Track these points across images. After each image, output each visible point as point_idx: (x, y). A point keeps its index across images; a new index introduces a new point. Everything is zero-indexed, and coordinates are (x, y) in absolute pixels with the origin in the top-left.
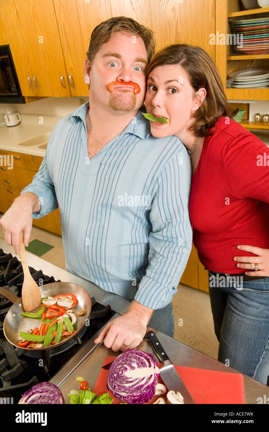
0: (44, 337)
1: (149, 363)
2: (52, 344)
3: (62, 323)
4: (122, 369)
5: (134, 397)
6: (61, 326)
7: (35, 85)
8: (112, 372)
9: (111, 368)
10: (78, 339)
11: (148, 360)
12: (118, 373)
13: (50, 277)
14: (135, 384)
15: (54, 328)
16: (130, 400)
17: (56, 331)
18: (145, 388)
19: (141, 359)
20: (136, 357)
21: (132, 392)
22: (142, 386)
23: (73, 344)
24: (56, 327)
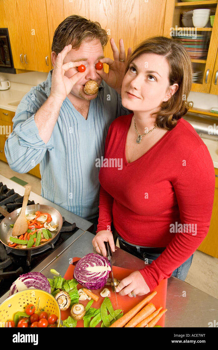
0: (27, 241)
1: (104, 263)
2: (33, 246)
3: (41, 233)
4: (85, 265)
5: (92, 284)
6: (40, 235)
7: (25, 61)
8: (77, 267)
9: (77, 265)
10: (52, 245)
11: (104, 262)
12: (82, 268)
13: (31, 201)
14: (93, 276)
15: (35, 236)
16: (89, 286)
17: (36, 238)
18: (100, 279)
19: (98, 260)
20: (96, 259)
21: (91, 281)
22: (98, 278)
23: (48, 248)
24: (36, 236)
